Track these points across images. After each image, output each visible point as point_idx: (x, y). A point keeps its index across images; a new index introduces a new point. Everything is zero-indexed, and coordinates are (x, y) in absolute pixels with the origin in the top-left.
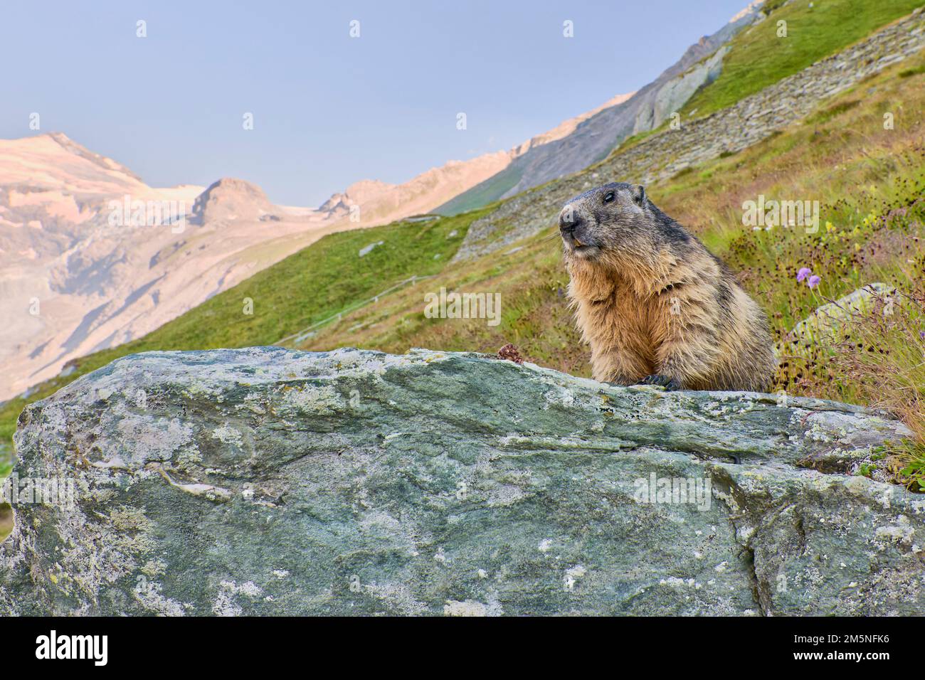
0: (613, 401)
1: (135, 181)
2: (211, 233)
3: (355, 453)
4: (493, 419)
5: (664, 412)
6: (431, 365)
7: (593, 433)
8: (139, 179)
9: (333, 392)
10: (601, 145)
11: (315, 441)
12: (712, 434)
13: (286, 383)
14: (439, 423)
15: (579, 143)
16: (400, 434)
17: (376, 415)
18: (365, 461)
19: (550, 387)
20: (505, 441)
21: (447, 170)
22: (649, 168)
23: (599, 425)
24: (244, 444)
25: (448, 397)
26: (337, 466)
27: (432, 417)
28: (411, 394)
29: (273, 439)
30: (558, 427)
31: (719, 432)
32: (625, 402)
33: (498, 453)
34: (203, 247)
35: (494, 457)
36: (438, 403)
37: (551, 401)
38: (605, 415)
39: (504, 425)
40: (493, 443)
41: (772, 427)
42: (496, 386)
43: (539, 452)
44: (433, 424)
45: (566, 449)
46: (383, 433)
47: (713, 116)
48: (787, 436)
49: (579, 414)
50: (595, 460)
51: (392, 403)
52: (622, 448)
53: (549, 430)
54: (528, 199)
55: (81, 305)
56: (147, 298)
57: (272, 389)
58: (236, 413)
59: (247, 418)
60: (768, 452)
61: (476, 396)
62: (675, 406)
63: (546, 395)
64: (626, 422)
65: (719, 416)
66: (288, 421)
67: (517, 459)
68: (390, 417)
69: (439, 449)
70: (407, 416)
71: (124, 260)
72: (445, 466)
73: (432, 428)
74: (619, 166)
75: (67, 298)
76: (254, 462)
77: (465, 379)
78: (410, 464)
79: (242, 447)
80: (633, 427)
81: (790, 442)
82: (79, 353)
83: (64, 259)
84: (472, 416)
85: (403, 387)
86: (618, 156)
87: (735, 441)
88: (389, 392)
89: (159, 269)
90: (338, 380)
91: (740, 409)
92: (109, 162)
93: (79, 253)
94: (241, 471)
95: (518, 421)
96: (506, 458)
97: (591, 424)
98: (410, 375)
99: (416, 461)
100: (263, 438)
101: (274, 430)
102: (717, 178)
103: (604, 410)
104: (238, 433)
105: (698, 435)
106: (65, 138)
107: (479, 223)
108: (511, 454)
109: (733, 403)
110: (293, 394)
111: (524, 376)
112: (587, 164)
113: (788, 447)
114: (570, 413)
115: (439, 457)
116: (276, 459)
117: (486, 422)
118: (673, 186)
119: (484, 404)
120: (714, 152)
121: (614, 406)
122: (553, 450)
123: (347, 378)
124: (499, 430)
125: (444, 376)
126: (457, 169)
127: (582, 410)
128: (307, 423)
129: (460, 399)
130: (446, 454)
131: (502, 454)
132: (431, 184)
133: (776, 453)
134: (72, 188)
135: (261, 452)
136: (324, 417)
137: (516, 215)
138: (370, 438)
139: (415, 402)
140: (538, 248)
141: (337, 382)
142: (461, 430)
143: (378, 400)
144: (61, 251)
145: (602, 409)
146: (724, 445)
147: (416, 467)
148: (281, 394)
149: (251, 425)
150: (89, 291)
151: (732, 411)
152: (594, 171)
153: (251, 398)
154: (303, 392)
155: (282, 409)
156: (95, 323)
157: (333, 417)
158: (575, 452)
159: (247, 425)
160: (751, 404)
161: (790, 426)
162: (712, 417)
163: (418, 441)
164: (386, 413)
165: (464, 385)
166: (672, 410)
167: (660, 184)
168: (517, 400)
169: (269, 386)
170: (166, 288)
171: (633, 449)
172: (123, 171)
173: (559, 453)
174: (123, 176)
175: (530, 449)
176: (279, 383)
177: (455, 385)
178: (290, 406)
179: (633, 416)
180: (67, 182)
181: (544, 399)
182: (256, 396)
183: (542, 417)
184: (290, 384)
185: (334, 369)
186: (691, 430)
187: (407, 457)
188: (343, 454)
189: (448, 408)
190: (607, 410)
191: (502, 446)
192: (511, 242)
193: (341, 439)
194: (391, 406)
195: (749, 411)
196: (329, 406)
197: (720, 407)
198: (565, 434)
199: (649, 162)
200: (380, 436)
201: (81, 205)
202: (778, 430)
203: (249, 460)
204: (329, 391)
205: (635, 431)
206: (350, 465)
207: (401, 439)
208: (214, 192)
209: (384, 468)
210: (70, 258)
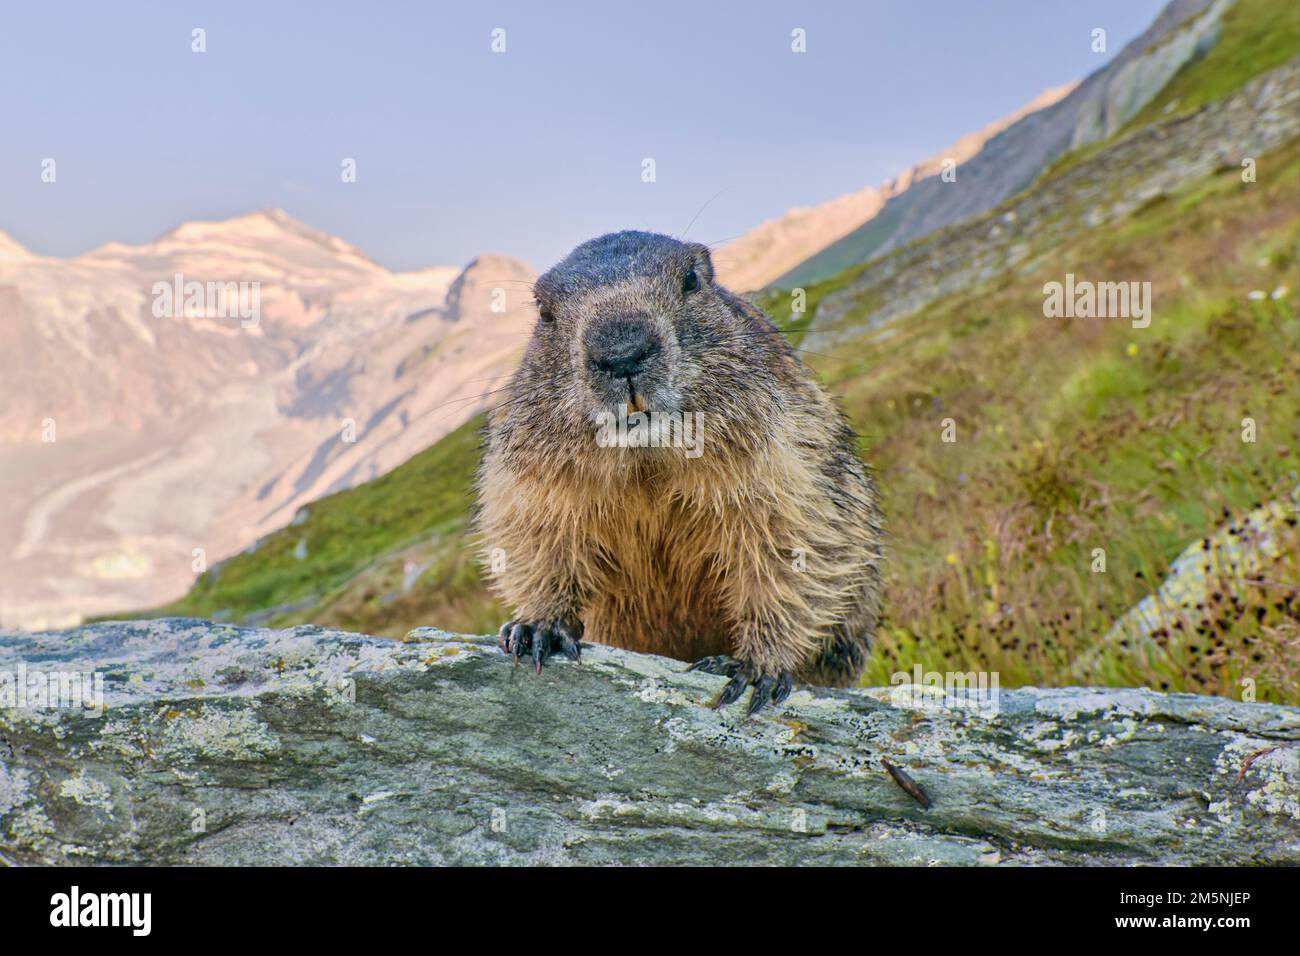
0: (815, 730)
1: (368, 266)
2: (468, 331)
3: (314, 823)
4: (563, 770)
5: (927, 752)
6: (432, 670)
7: (770, 796)
8: (376, 262)
9: (254, 722)
10: (1021, 169)
11: (238, 802)
12: (1027, 803)
13: (170, 703)
14: (465, 773)
15: (987, 169)
16: (390, 794)
17: (341, 759)
18: (333, 840)
19: (676, 710)
20: (592, 809)
21: (788, 223)
22: (1096, 200)
23: (784, 781)
24: (116, 808)
25: (474, 728)
26: (287, 846)
27: (447, 763)
28: (400, 723)
29: (162, 800)
30: (698, 784)
31: (1045, 797)
32: (842, 732)
33: (579, 833)
34: (459, 350)
35: (570, 840)
36: (455, 738)
37: (680, 736)
38: (795, 762)
39: (588, 781)
40: (570, 813)
41: (1172, 781)
42: (566, 708)
43: (659, 833)
44: (450, 779)
45: (715, 828)
46: (359, 793)
47: (1204, 109)
48: (1206, 803)
49: (739, 761)
50: (774, 851)
51: (367, 740)
52: (831, 826)
53: (679, 791)
54: (906, 259)
55: (313, 433)
56: (393, 421)
57: (147, 714)
58: (94, 755)
59: (116, 762)
60: (1158, 842)
61: (528, 728)
62: (953, 738)
63: (667, 725)
64: (842, 774)
65: (1057, 751)
66: (181, 770)
67: (616, 844)
68: (368, 763)
69: (466, 822)
70: (398, 762)
71: (362, 371)
72: (479, 853)
73: (452, 782)
74: (1048, 199)
75: (297, 424)
76: (136, 840)
77: (502, 697)
78: (412, 848)
79: (113, 812)
80: (857, 784)
81: (1213, 816)
82: (313, 494)
83: (290, 374)
84: (523, 763)
85: (384, 710)
86: (1047, 184)
87: (1081, 819)
88: (357, 720)
89: (406, 382)
90: (262, 700)
91: (1103, 736)
92: (337, 243)
93: (308, 365)
94: (122, 852)
95: (615, 773)
96: (595, 843)
97: (765, 780)
98: (392, 688)
99: (424, 843)
100: (144, 800)
101: (162, 784)
102: (1207, 208)
103: (793, 752)
104: (104, 789)
105: (997, 804)
106: (281, 215)
107: (832, 299)
108: (604, 835)
109: (1091, 724)
110: (183, 724)
111: (621, 689)
112: (1000, 198)
113: (1206, 830)
114: (720, 759)
115: (466, 838)
116: (171, 835)
117: (551, 774)
118: (1133, 227)
119: (545, 741)
120: (1205, 166)
121: (817, 741)
122: (688, 828)
123: (277, 695)
124: (580, 790)
125: (460, 693)
126: (801, 222)
127: (743, 754)
128: (218, 775)
129: (498, 735)
130: (479, 831)
131: (587, 836)
132: (765, 244)
133: (1177, 842)
134: (294, 280)
135: (144, 823)
136: (246, 764)
137: (889, 283)
138: (336, 800)
139: (410, 737)
140: (919, 331)
141: (259, 703)
142: (508, 785)
143: (340, 734)
144: (286, 361)
145: (787, 751)
146: (1054, 825)
147: (423, 854)
148: (162, 723)
149: (126, 775)
150: (322, 413)
151: (1085, 742)
152: (1009, 209)
153: (112, 730)
154: (201, 720)
155: (166, 750)
156: (331, 455)
157: (262, 763)
158: (733, 834)
159: (119, 773)
160: (1131, 726)
161: (1214, 778)
162: (1040, 755)
163: (425, 806)
164: (360, 756)
165: (501, 708)
166: (946, 745)
167: (1114, 223)
168: (610, 734)
169: (142, 709)
170: (415, 406)
171: (857, 829)
172: (355, 253)
173: (701, 835)
174: (354, 261)
175: (642, 826)
176: (159, 704)
177: (483, 706)
178: (180, 746)
179: (857, 763)
180: (288, 272)
181: (665, 733)
182: (119, 726)
183: (663, 767)
184: (178, 705)
185: (271, 670)
186: (980, 795)
187: (405, 835)
188: (296, 825)
189: (475, 747)
190: (799, 752)
191: (587, 818)
192: (880, 324)
193: (286, 799)
194: (366, 745)
195: (1125, 742)
196: (249, 747)
197: (1059, 732)
198: (716, 796)
199: (1096, 189)
200: (353, 798)
201: (307, 302)
202: (1186, 787)
203: (129, 835)
204: (245, 719)
205: (861, 792)
206: (309, 845)
207: (392, 803)
208: (472, 274)
209: (366, 853)
210: (298, 373)
